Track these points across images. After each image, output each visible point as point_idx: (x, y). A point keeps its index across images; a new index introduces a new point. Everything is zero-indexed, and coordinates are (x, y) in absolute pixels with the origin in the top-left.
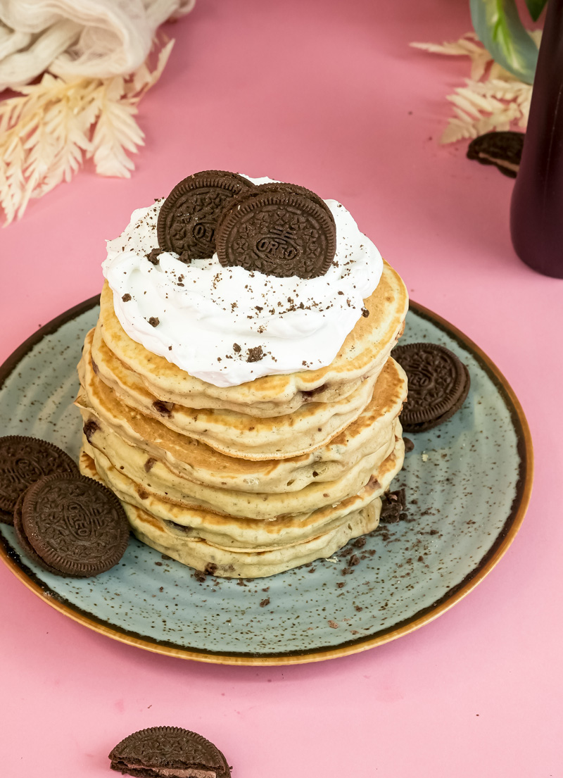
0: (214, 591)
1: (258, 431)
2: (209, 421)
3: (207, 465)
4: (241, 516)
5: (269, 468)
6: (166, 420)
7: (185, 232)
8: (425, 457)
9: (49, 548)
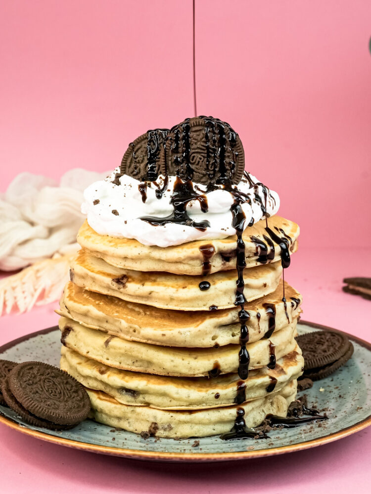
0: (156, 442)
1: (189, 289)
3: (151, 325)
4: (177, 372)
5: (198, 323)
6: (121, 293)
7: (140, 169)
8: (322, 390)
9: (27, 396)
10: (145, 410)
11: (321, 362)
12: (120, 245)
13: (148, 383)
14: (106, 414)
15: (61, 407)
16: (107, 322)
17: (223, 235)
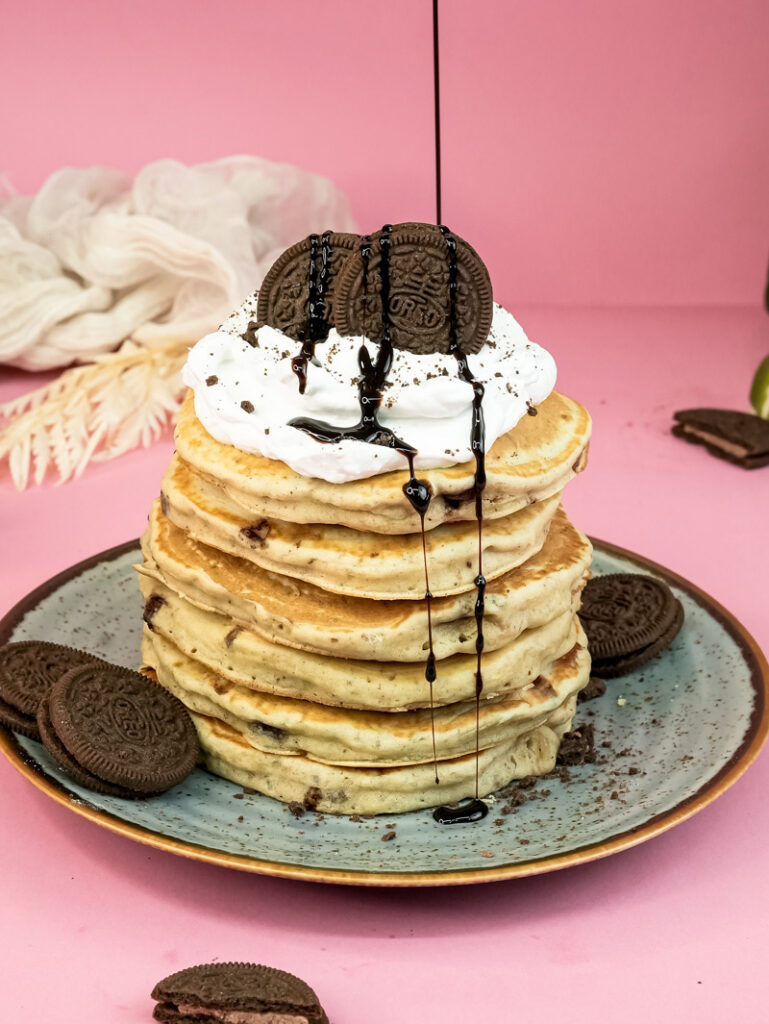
0: (317, 825)
1: (383, 558)
2: (316, 547)
3: (312, 618)
4: (358, 703)
5: (398, 619)
6: (257, 554)
7: (294, 310)
8: (621, 702)
9: (84, 741)
10: (299, 765)
11: (623, 647)
12: (255, 471)
13: (304, 718)
14: (227, 763)
15: (146, 759)
16: (230, 602)
17: (449, 461)
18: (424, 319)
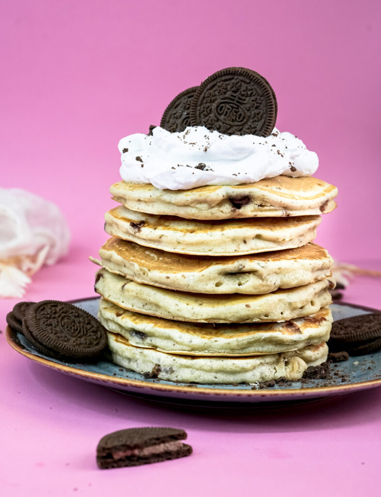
1: (196, 233)
2: (164, 229)
3: (159, 268)
4: (181, 317)
5: (203, 268)
6: (136, 237)
8: (356, 363)
10: (152, 353)
13: (154, 326)
14: (120, 355)
15: (71, 341)
16: (125, 266)
17: (235, 181)
18: (236, 117)
